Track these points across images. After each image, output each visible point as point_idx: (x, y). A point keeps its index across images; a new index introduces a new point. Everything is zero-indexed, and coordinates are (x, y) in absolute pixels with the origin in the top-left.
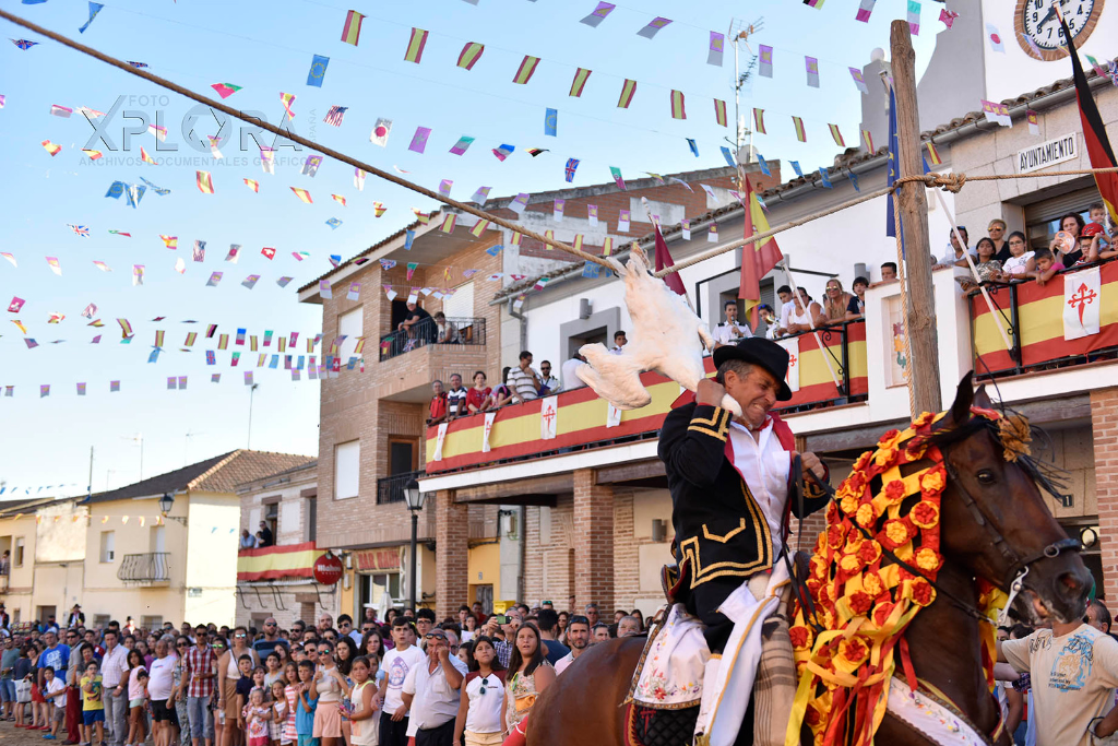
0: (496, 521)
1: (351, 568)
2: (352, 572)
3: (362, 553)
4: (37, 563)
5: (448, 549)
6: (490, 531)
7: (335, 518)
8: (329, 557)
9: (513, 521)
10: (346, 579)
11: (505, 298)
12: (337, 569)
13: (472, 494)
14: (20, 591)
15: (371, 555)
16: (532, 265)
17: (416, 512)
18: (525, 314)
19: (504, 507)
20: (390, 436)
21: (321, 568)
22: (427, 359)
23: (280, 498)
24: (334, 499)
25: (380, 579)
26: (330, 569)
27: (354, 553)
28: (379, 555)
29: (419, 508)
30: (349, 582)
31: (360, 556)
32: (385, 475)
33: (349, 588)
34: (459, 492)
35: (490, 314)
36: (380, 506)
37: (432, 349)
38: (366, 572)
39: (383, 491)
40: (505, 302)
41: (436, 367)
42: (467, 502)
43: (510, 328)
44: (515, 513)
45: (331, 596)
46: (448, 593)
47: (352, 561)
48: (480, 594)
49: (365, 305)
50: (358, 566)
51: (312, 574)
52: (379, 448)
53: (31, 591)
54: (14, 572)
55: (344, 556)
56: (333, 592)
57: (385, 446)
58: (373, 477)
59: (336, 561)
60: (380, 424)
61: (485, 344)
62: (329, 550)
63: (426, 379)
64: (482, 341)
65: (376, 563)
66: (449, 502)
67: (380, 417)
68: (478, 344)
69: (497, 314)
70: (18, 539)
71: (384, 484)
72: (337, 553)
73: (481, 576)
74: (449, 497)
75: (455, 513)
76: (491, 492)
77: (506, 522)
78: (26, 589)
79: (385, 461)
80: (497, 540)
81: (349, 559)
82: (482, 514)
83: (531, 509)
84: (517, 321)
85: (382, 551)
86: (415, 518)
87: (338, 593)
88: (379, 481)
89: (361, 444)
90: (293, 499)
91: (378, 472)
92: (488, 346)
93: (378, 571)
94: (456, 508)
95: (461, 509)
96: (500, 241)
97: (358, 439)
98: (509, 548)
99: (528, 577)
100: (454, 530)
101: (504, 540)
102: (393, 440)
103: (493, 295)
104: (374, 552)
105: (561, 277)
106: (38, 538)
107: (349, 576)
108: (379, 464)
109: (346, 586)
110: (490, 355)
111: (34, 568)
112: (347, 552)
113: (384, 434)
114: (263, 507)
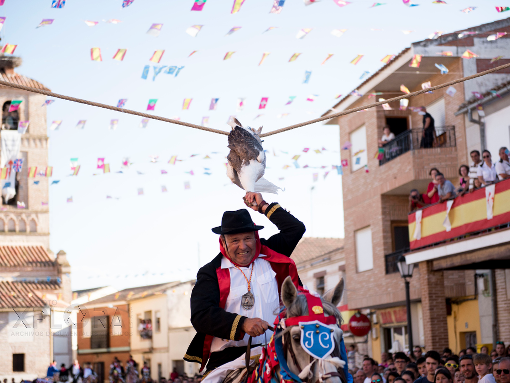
0: (473, 282)
1: (377, 323)
2: (378, 326)
3: (383, 311)
4: (170, 329)
5: (430, 306)
6: (470, 291)
7: (359, 286)
8: (358, 316)
9: (486, 282)
10: (374, 331)
11: (465, 110)
12: (366, 324)
13: (444, 264)
14: (161, 350)
15: (389, 313)
16: (488, 80)
17: (408, 279)
18: (482, 120)
19: (479, 272)
20: (392, 222)
21: (354, 324)
22: (412, 162)
23: (325, 273)
24: (357, 272)
25: (398, 330)
26: (361, 324)
27: (379, 312)
28: (395, 312)
29: (410, 276)
30: (376, 332)
31: (382, 314)
32: (390, 252)
33: (377, 338)
34: (435, 263)
35: (457, 122)
36: (389, 276)
37: (414, 153)
38: (388, 325)
39: (389, 264)
40: (466, 112)
41: (418, 168)
42: (441, 270)
43: (473, 131)
44: (487, 275)
45: (364, 345)
46: (433, 339)
47: (377, 317)
48: (468, 339)
49: (367, 124)
50: (381, 321)
51: (348, 329)
52: (384, 231)
53: (167, 349)
54: (155, 336)
55: (371, 314)
56: (366, 342)
57: (389, 229)
58: (381, 254)
59: (364, 318)
60: (384, 213)
61: (455, 145)
62: (359, 310)
63: (411, 177)
64: (453, 144)
65: (393, 318)
66: (428, 270)
67: (383, 208)
68: (451, 146)
69: (462, 122)
70: (156, 312)
71: (390, 259)
72: (366, 312)
73: (467, 325)
74: (428, 267)
75: (434, 279)
76: (457, 261)
77: (481, 282)
78: (164, 348)
79: (390, 240)
80: (476, 297)
81: (374, 317)
82: (464, 277)
83: (499, 272)
84: (477, 127)
85: (397, 309)
86: (407, 284)
87: (369, 343)
88: (386, 257)
89: (372, 229)
90: (333, 273)
91: (385, 249)
92: (458, 147)
93: (395, 324)
94: (434, 275)
95: (438, 275)
96: (460, 64)
97: (368, 226)
98: (484, 303)
99: (501, 325)
100: (434, 292)
101: (481, 297)
102: (395, 225)
103: (458, 107)
104: (391, 310)
105: (505, 90)
106: (169, 311)
107: (376, 329)
108: (385, 244)
109: (374, 336)
110: (460, 154)
111: (168, 333)
112: (373, 311)
113: (387, 221)
114: (314, 280)
